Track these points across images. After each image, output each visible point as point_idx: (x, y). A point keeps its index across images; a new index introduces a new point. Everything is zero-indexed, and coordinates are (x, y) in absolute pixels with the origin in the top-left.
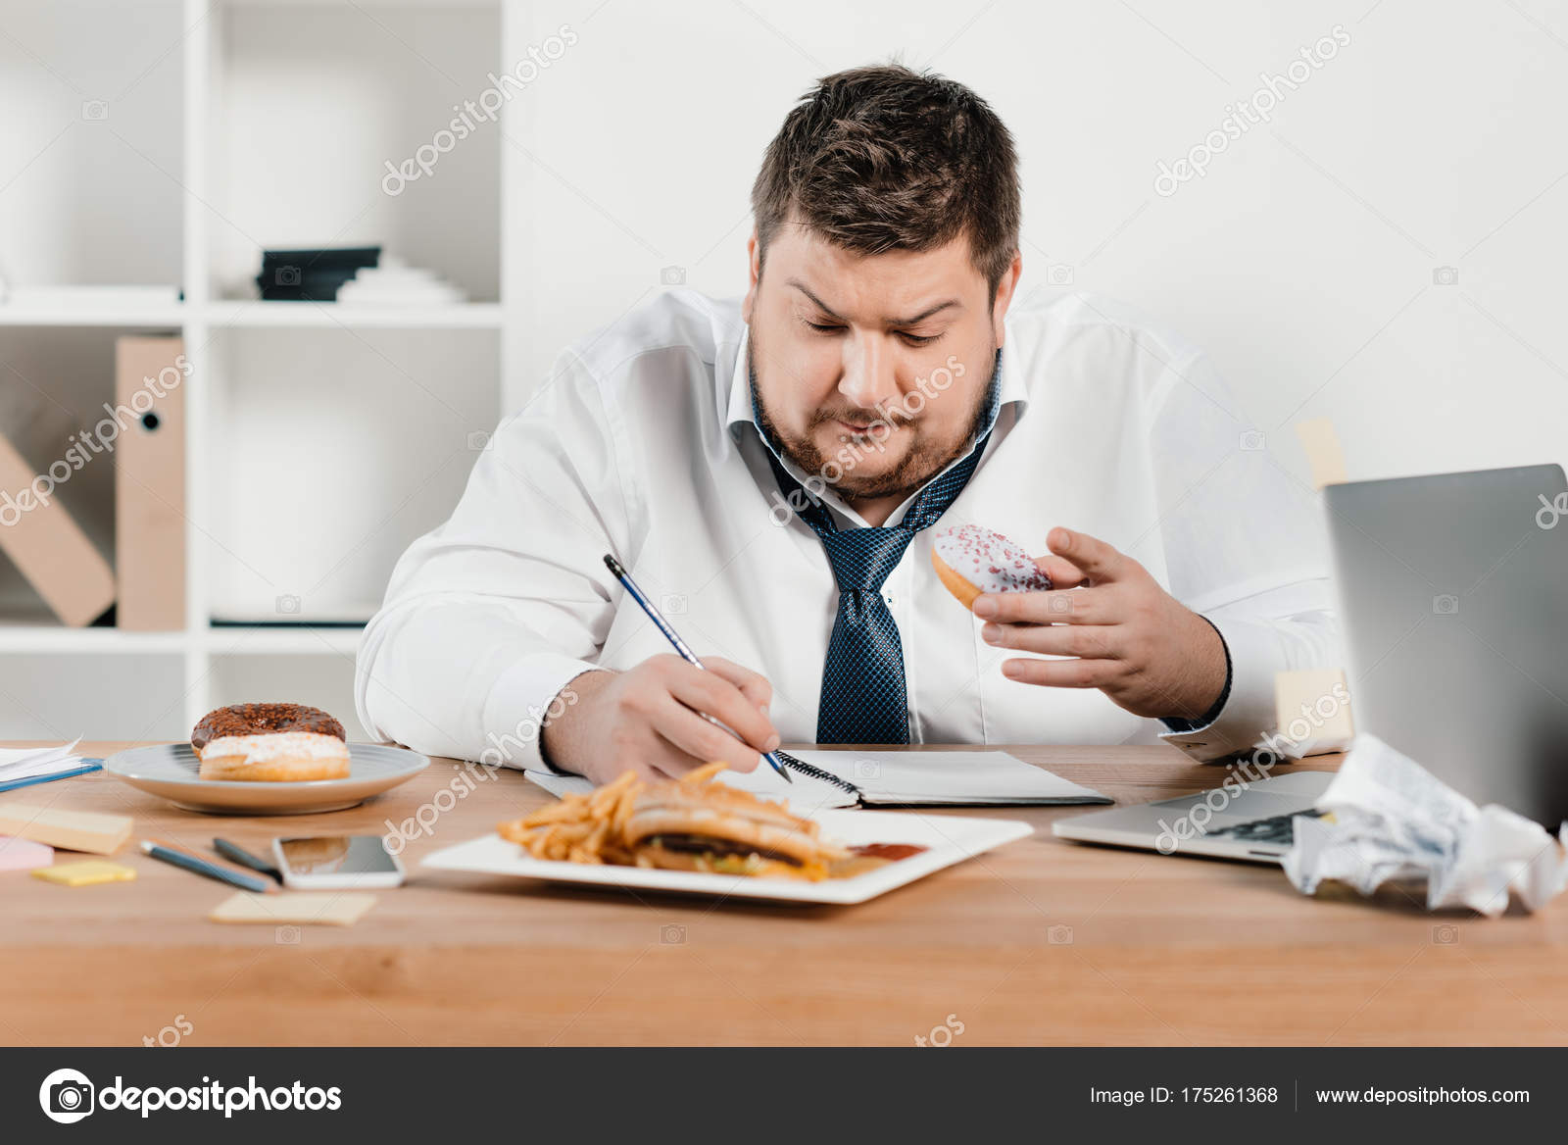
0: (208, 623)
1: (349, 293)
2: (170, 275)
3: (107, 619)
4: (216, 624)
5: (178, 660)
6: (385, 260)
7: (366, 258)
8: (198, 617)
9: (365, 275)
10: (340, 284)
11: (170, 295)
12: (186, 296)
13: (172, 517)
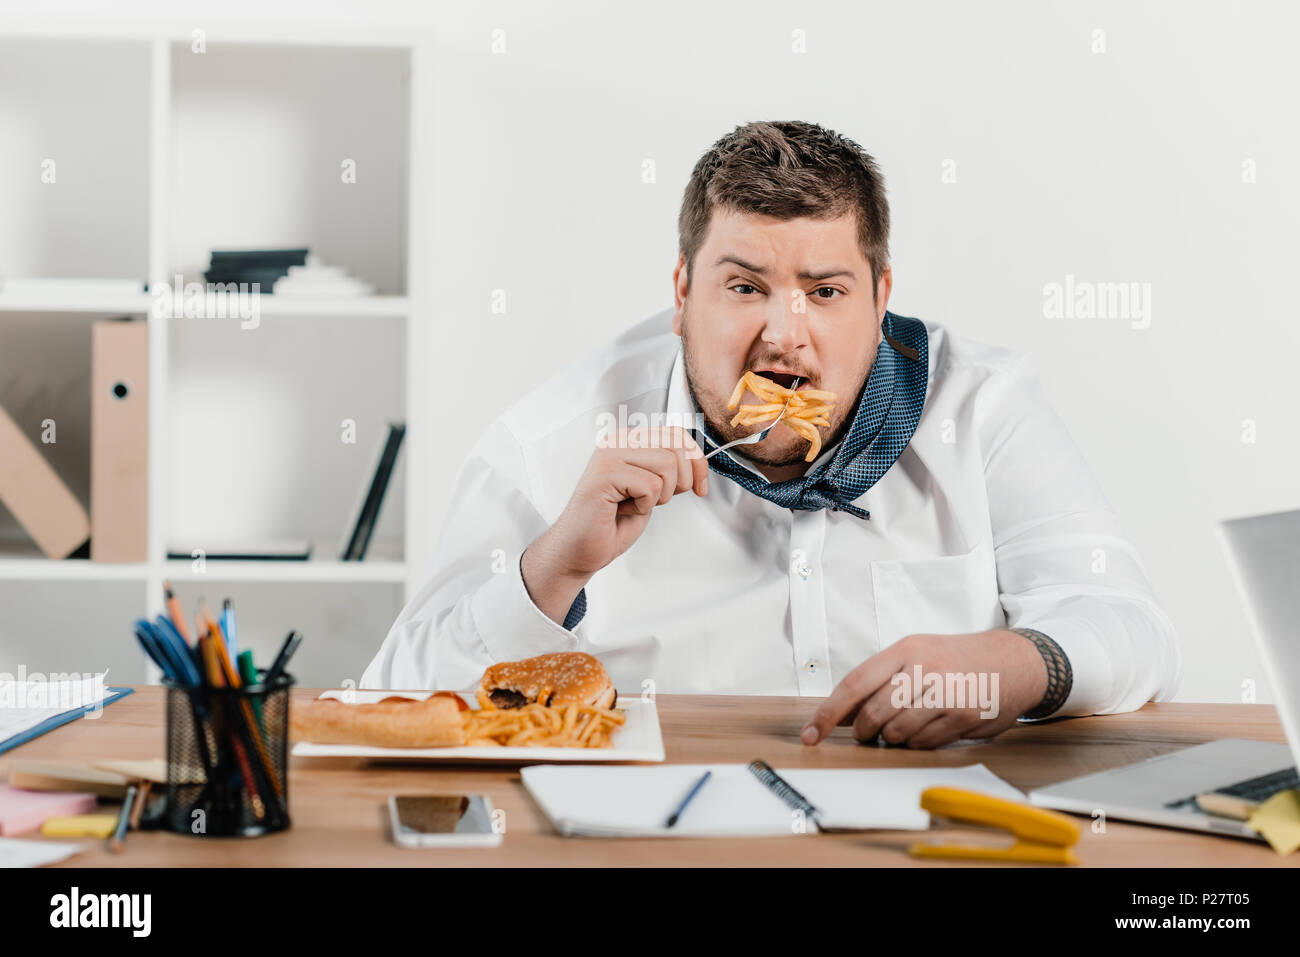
0: (166, 554)
1: (283, 286)
2: (136, 269)
3: (83, 552)
4: (172, 557)
5: (140, 586)
6: (311, 260)
7: (295, 258)
8: (157, 551)
9: (295, 272)
10: (275, 280)
11: (136, 287)
12: (149, 288)
13: (137, 469)
